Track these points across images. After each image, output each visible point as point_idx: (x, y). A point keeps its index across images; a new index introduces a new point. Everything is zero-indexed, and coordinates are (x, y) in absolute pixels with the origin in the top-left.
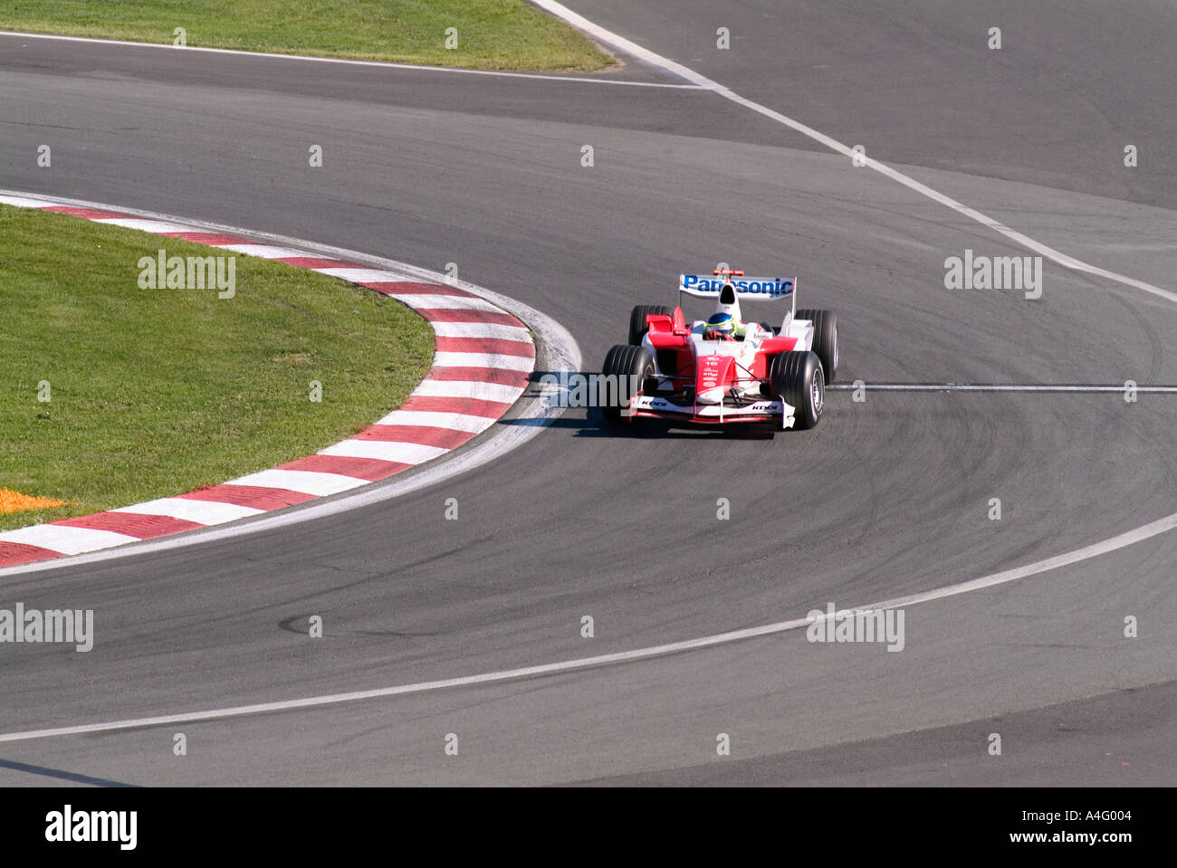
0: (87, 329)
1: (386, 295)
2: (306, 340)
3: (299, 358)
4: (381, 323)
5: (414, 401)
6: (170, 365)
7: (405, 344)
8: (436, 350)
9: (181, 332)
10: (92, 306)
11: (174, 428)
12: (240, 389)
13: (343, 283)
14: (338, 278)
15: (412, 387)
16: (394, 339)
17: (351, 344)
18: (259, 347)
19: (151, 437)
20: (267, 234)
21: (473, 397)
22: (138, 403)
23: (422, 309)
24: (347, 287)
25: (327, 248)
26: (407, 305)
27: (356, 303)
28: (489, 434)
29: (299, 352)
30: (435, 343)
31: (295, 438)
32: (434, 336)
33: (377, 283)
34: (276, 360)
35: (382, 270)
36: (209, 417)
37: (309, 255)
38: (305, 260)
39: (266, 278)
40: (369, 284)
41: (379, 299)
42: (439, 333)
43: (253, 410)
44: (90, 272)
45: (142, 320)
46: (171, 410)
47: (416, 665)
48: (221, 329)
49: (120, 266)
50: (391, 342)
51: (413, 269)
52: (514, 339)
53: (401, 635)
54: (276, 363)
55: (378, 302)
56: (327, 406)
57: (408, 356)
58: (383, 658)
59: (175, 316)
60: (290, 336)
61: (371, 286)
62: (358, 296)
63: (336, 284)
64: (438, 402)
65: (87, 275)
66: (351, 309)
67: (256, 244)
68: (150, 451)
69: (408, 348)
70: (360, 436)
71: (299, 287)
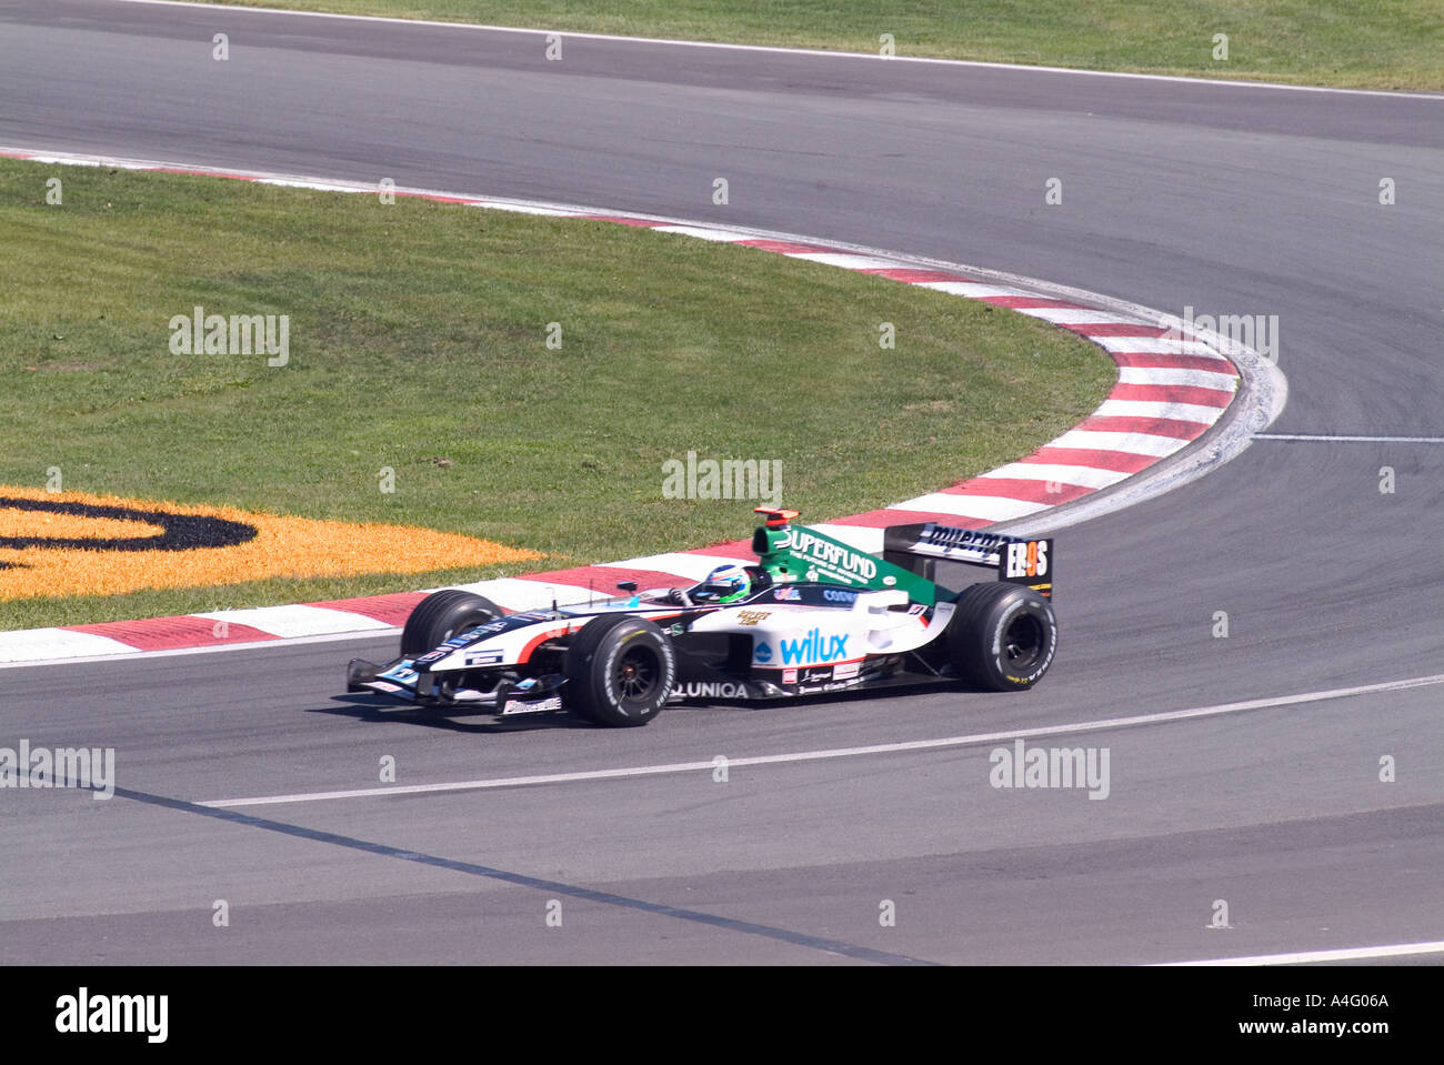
0: (706, 373)
1: (1087, 339)
2: (958, 385)
3: (936, 405)
4: (1060, 368)
5: (1043, 453)
8: (1108, 398)
12: (840, 438)
13: (1045, 326)
14: (1040, 319)
15: (1050, 438)
17: (1008, 391)
18: (896, 392)
21: (1118, 448)
25: (1044, 285)
26: (1104, 348)
28: (1111, 489)
29: (940, 399)
30: (1111, 390)
32: (1115, 383)
33: (1083, 325)
34: (908, 407)
35: (1102, 310)
37: (1021, 294)
38: (1012, 299)
39: (955, 319)
41: (1076, 343)
42: (1122, 379)
44: (749, 311)
49: (789, 305)
52: (1213, 387)
54: (905, 410)
55: (1073, 345)
60: (941, 381)
61: (1074, 328)
64: (1072, 453)
70: (952, 489)
71: (987, 328)
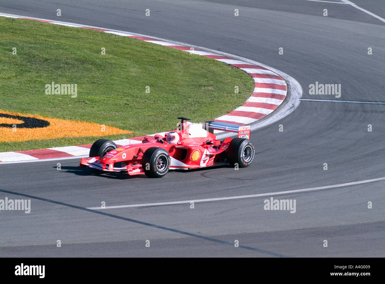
0: (142, 76)
1: (239, 68)
2: (212, 82)
3: (210, 88)
4: (237, 77)
5: (247, 103)
6: (168, 89)
7: (245, 85)
8: (255, 87)
9: (172, 78)
10: (144, 69)
11: (169, 109)
12: (190, 97)
13: (225, 64)
14: (223, 62)
15: (246, 99)
16: (241, 83)
17: (227, 84)
18: (197, 84)
19: (161, 112)
20: (201, 47)
21: (266, 103)
22: (157, 101)
23: (251, 74)
24: (226, 65)
25: (220, 52)
26: (246, 72)
27: (229, 71)
28: (271, 115)
29: (210, 86)
30: (254, 85)
31: (208, 114)
32: (254, 82)
33: (236, 64)
34: (202, 88)
35: (238, 60)
36: (180, 106)
37: (214, 55)
38: (213, 56)
39: (200, 62)
40: (233, 64)
41: (237, 70)
42: (256, 81)
43: (194, 104)
44: (143, 58)
45: (160, 74)
46: (168, 103)
47: (245, 189)
48: (185, 78)
49: (153, 56)
50: (240, 84)
51: (248, 60)
52: (280, 84)
53: (240, 179)
54: (202, 89)
55: (236, 70)
56: (218, 104)
57: (245, 88)
58: (234, 187)
59: (170, 73)
60: (207, 81)
61: (234, 65)
62: (230, 68)
63: (223, 64)
64: (255, 104)
65: (142, 59)
66: (227, 73)
67: (197, 50)
68: (161, 116)
69: (246, 86)
70: (229, 114)
71: (211, 65)
